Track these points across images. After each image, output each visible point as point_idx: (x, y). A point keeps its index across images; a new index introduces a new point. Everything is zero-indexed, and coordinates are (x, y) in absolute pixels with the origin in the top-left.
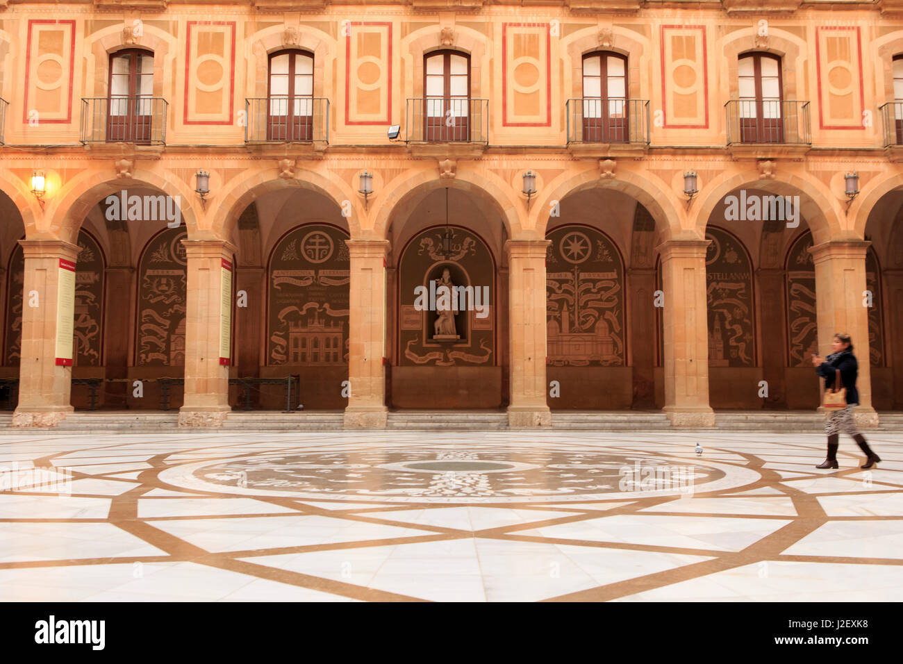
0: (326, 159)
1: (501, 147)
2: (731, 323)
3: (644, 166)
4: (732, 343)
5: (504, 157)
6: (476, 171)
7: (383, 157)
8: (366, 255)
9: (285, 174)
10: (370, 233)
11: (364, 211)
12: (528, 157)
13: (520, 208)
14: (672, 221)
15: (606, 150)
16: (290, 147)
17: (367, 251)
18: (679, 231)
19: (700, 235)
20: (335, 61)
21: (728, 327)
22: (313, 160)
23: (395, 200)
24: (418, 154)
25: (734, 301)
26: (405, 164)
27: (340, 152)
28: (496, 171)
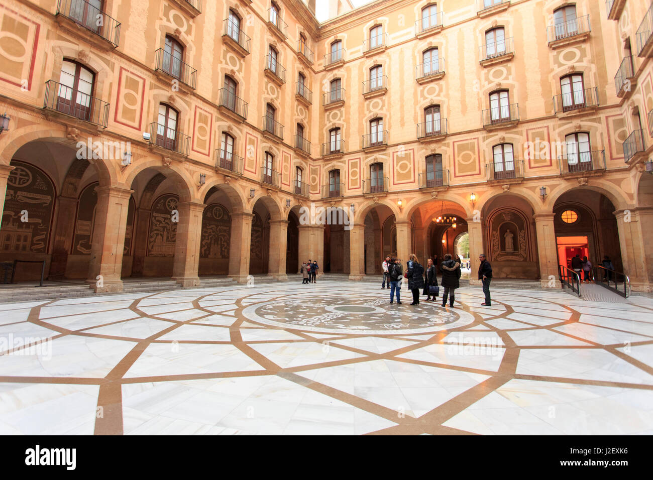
0: (100, 137)
1: (191, 160)
2: (224, 242)
3: (238, 182)
4: (223, 249)
5: (191, 164)
6: (179, 167)
7: (134, 146)
8: (119, 196)
9: (72, 137)
10: (123, 184)
11: (120, 172)
12: (200, 167)
13: (195, 188)
14: (244, 205)
15: (229, 173)
16: (81, 123)
17: (120, 194)
18: (246, 209)
19: (251, 212)
20: (111, 84)
21: (223, 243)
22: (91, 134)
23: (139, 170)
24: (156, 151)
25: (225, 234)
26: (146, 154)
27: (110, 136)
28: (187, 170)
